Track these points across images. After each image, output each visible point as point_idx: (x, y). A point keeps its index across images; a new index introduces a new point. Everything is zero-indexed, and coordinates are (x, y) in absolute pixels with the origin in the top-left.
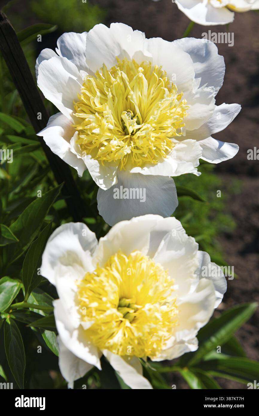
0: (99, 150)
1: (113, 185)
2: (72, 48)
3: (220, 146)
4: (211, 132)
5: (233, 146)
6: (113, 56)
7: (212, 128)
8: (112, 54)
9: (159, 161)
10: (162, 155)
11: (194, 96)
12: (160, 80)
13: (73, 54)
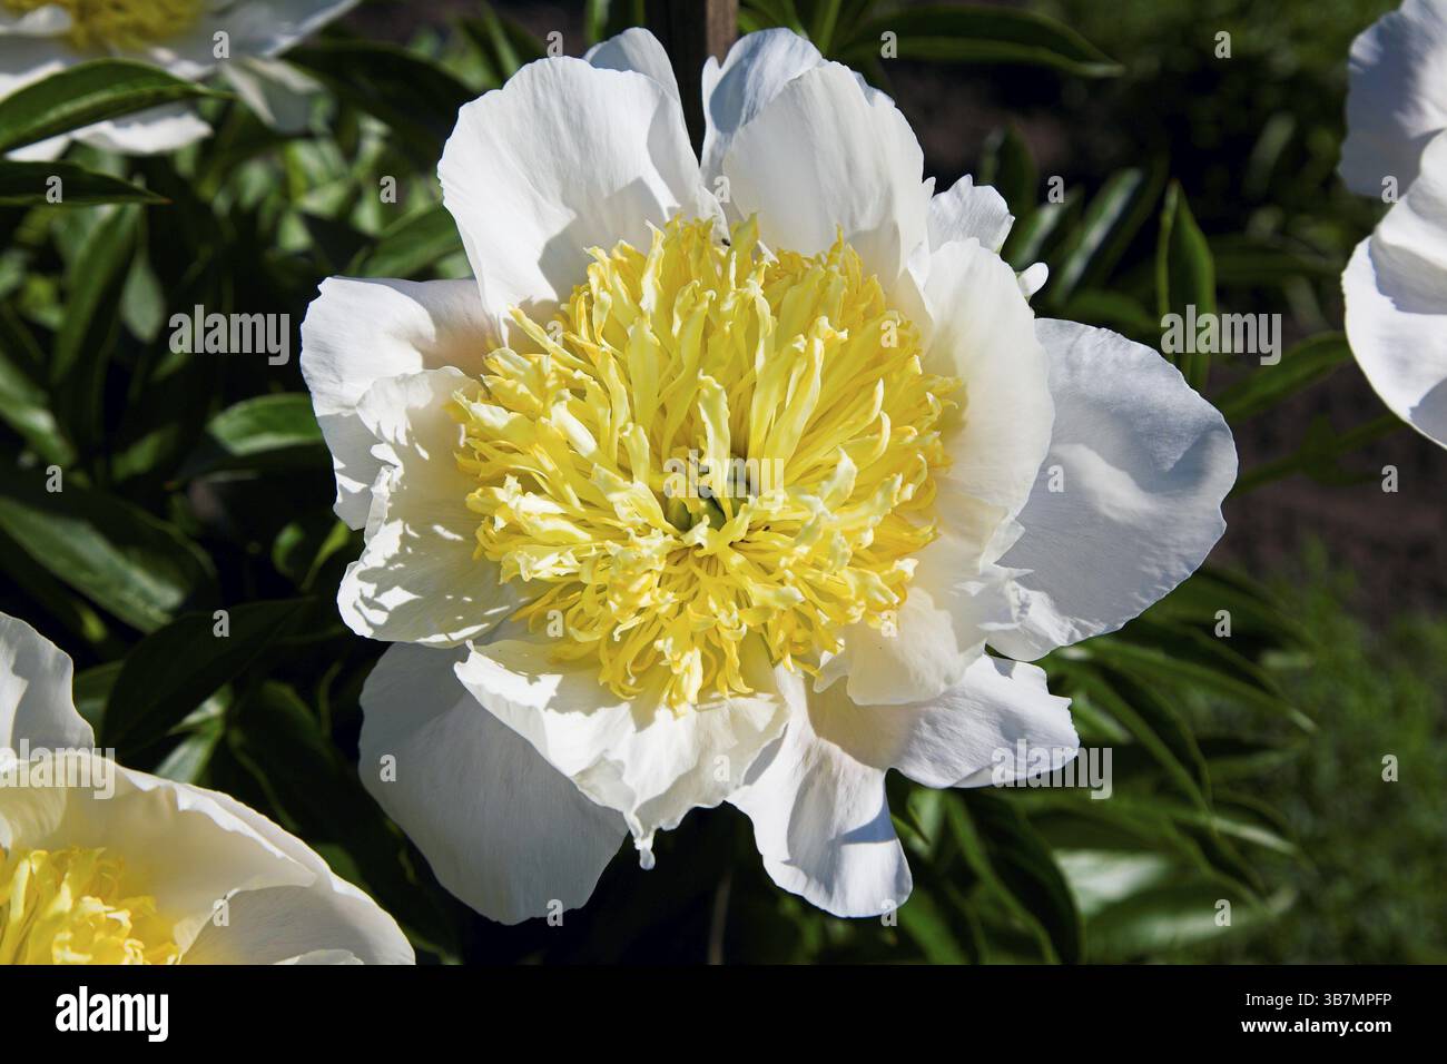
0: (480, 490)
1: (422, 640)
2: (756, 94)
3: (866, 835)
4: (899, 759)
5: (899, 877)
6: (852, 223)
7: (916, 748)
8: (852, 207)
9: (633, 697)
10: (669, 686)
11: (964, 580)
12: (879, 419)
13: (744, 115)
